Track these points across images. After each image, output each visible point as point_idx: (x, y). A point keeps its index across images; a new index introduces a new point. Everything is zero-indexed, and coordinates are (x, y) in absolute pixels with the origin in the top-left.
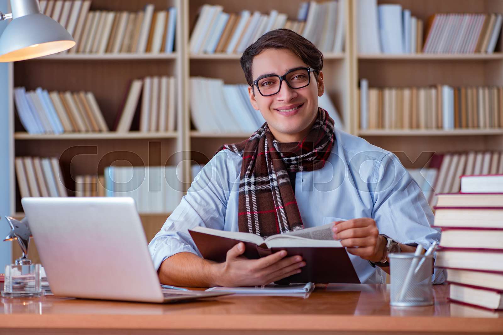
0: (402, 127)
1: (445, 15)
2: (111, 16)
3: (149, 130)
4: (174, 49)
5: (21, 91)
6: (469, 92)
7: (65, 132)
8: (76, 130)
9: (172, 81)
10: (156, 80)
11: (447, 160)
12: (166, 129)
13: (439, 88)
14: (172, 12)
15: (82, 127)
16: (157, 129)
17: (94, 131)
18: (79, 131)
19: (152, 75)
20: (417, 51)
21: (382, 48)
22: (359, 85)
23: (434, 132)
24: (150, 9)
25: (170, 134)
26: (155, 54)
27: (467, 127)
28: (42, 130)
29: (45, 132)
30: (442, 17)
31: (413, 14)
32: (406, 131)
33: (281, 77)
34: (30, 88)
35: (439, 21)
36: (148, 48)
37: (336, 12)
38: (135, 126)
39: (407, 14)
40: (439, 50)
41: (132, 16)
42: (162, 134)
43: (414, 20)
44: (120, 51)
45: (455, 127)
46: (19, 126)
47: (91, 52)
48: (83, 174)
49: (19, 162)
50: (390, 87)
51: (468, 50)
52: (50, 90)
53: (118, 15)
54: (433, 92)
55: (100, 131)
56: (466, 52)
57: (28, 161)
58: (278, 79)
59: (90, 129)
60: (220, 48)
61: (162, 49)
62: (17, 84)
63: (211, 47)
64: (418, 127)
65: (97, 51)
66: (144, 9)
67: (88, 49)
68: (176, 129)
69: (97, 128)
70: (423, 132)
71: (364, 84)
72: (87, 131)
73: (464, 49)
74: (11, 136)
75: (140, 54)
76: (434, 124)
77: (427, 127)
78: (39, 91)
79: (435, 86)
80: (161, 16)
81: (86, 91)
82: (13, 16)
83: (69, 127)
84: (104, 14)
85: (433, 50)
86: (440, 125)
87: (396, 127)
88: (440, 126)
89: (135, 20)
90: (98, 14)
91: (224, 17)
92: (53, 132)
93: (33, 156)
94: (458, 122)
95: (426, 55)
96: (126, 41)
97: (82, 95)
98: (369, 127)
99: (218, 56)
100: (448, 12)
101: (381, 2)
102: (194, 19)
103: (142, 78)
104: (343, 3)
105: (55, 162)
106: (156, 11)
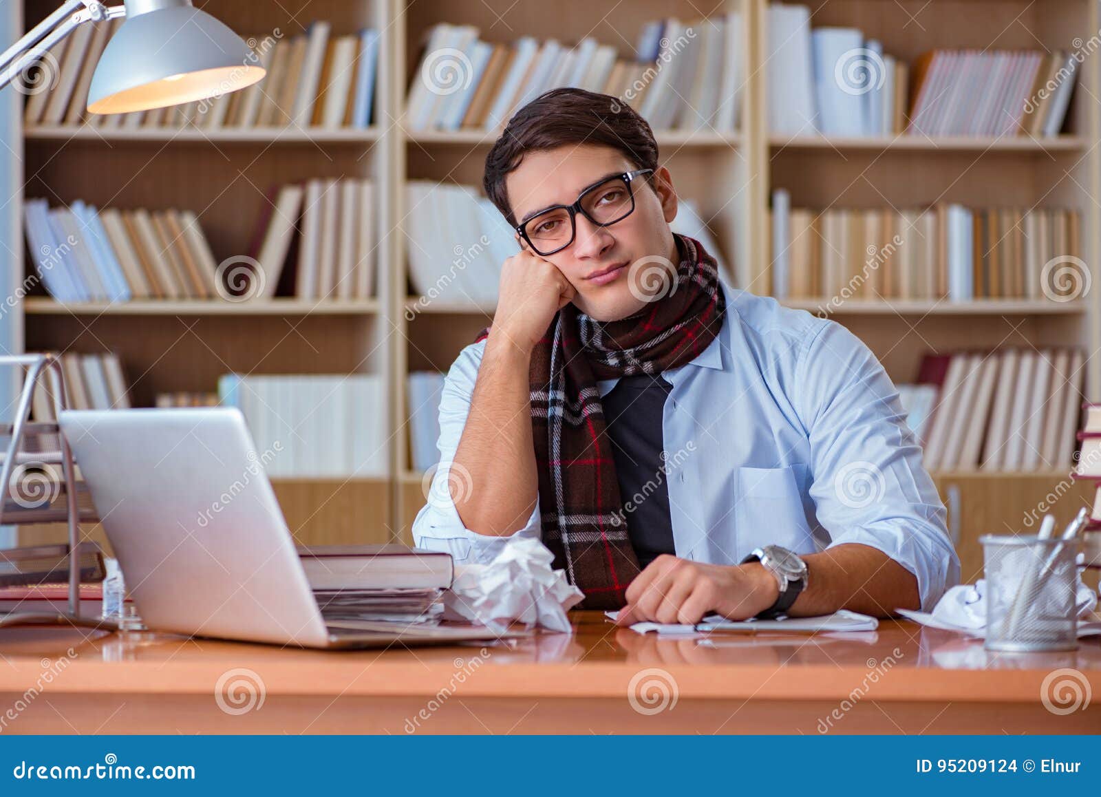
0: (862, 294)
1: (955, 54)
3: (317, 295)
4: (372, 120)
5: (39, 208)
6: (1006, 220)
7: (133, 297)
8: (158, 294)
9: (367, 188)
10: (332, 187)
11: (957, 366)
12: (354, 294)
13: (942, 211)
14: (369, 40)
15: (171, 287)
16: (334, 294)
17: (196, 296)
18: (164, 296)
19: (323, 177)
20: (894, 130)
21: (819, 122)
22: (771, 204)
23: (930, 306)
24: (320, 32)
25: (361, 305)
26: (331, 129)
27: (1001, 295)
28: (84, 293)
29: (91, 299)
30: (948, 58)
31: (886, 51)
32: (871, 303)
34: (57, 201)
35: (940, 66)
36: (316, 117)
37: (723, 43)
38: (286, 286)
40: (943, 128)
41: (283, 47)
42: (343, 305)
43: (888, 66)
44: (256, 122)
45: (975, 294)
46: (36, 288)
47: (192, 124)
48: (173, 390)
50: (837, 208)
51: (1005, 129)
52: (101, 207)
54: (928, 219)
55: (211, 296)
56: (1000, 134)
59: (187, 291)
60: (471, 118)
61: (347, 120)
62: (31, 192)
63: (452, 117)
64: (896, 293)
65: (205, 122)
66: (307, 33)
67: (185, 117)
68: (374, 293)
69: (203, 291)
70: (905, 305)
71: (782, 200)
72: (182, 297)
73: (995, 127)
75: (297, 129)
76: (929, 289)
77: (915, 294)
78: (78, 209)
79: (930, 206)
80: (345, 48)
81: (180, 210)
82: (127, 12)
83: (141, 287)
85: (929, 128)
86: (942, 290)
88: (941, 293)
89: (288, 56)
91: (481, 52)
92: (108, 299)
94: (981, 284)
95: (918, 138)
97: (171, 217)
98: (790, 293)
99: (469, 136)
100: (961, 48)
101: (817, 23)
102: (415, 56)
103: (301, 182)
104: (738, 24)
105: (112, 365)
106: (333, 37)
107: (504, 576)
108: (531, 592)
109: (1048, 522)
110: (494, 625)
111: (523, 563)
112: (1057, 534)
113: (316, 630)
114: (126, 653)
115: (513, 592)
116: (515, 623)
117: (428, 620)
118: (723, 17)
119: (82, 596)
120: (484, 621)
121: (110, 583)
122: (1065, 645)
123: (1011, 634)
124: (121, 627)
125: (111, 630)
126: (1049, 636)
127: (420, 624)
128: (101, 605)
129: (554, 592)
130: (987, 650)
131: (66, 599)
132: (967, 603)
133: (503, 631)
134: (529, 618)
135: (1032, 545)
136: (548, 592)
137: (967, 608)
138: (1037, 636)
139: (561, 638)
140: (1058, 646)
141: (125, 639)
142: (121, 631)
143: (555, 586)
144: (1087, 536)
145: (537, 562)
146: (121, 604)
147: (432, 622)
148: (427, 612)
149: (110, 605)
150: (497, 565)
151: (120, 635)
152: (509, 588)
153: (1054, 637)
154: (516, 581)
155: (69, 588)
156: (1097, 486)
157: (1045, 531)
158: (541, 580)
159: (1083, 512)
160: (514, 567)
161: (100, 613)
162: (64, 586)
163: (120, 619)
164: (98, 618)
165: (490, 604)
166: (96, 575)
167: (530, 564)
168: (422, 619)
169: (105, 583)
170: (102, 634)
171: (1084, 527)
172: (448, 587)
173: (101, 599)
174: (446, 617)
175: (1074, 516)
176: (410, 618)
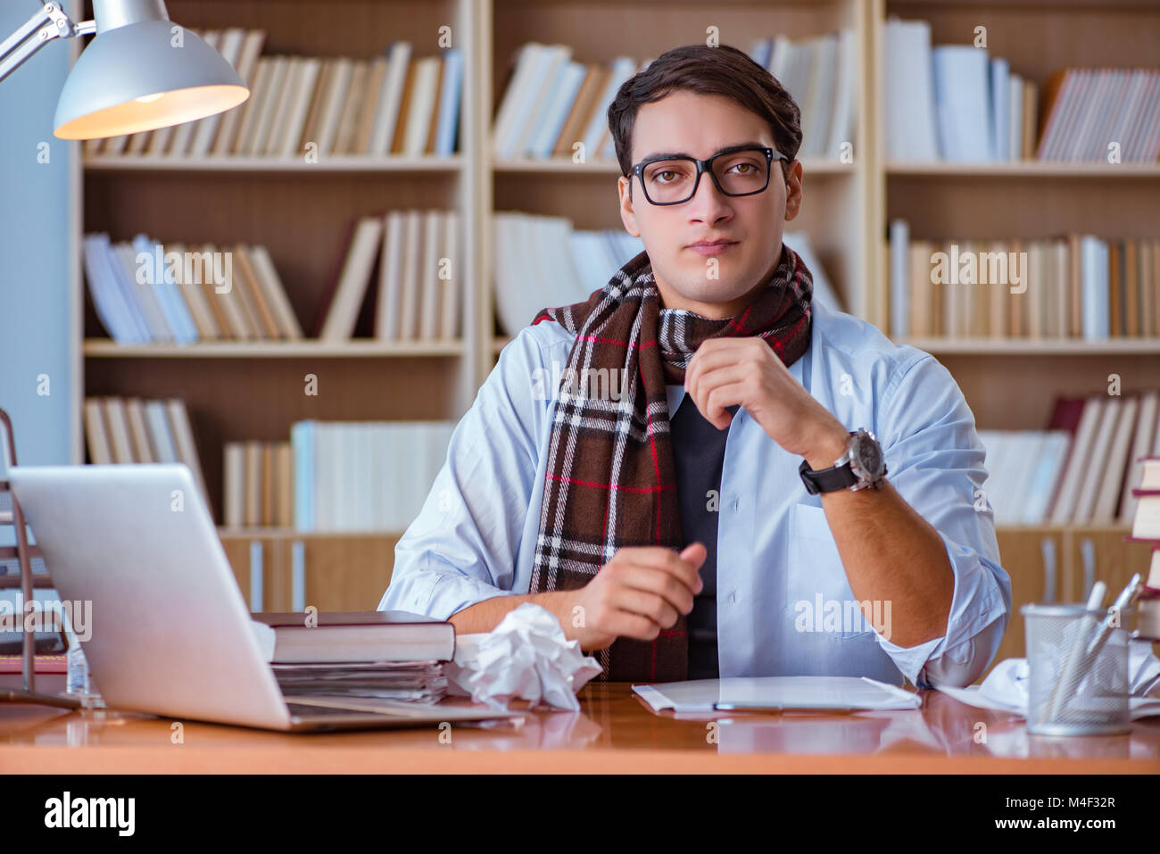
0: (987, 332)
1: (1089, 72)
2: (309, 69)
3: (398, 335)
4: (456, 147)
5: (99, 244)
6: (1145, 252)
7: (200, 338)
8: (226, 335)
9: (451, 221)
10: (413, 220)
11: (1092, 412)
12: (438, 334)
13: (1075, 243)
14: (453, 62)
15: (240, 326)
16: (417, 334)
17: (268, 337)
18: (233, 337)
19: (403, 209)
20: (1023, 156)
21: (940, 148)
22: (888, 235)
23: (1062, 345)
24: (401, 53)
25: (446, 346)
26: (412, 158)
27: (1140, 333)
28: (147, 336)
29: (154, 339)
30: (1081, 78)
31: (1014, 70)
32: (997, 343)
33: (702, 163)
34: (120, 236)
35: (1073, 86)
36: (397, 145)
37: (836, 63)
38: (365, 326)
39: (1001, 69)
40: (1075, 153)
41: (360, 70)
42: (426, 346)
43: (1016, 85)
44: (332, 150)
45: (1111, 333)
46: (94, 326)
47: (263, 152)
48: (243, 438)
49: (94, 409)
50: (961, 241)
51: (1143, 154)
52: (167, 242)
53: (326, 67)
54: (1061, 251)
55: (283, 337)
56: (1138, 159)
57: (115, 408)
58: (692, 165)
59: (259, 333)
60: (562, 146)
61: (430, 148)
62: (91, 225)
63: (542, 143)
64: (1025, 333)
65: (277, 151)
66: (386, 53)
67: (256, 145)
68: (459, 333)
69: (275, 331)
70: (1035, 344)
71: (900, 231)
72: (252, 338)
73: (1133, 153)
74: (75, 348)
75: (377, 158)
76: (1062, 328)
77: (1045, 334)
78: (141, 242)
79: (1064, 238)
80: (427, 70)
81: (251, 244)
82: (97, 27)
83: (209, 328)
84: (294, 65)
85: (1061, 153)
86: (1076, 329)
87: (974, 333)
88: (1075, 332)
89: (367, 80)
90: (279, 65)
91: (574, 74)
92: (172, 340)
93: (125, 395)
94: (1118, 322)
95: (1047, 165)
96: (346, 129)
97: (242, 253)
98: (910, 332)
99: (559, 164)
100: (1095, 65)
101: (939, 40)
102: (503, 77)
103: (380, 214)
104: (852, 42)
105: (178, 411)
106: (415, 59)
107: (505, 648)
108: (535, 666)
109: (1098, 590)
110: (493, 702)
111: (524, 634)
112: (1108, 602)
113: (276, 710)
114: (92, 731)
115: (513, 667)
116: (516, 700)
117: (424, 696)
118: (836, 34)
119: (37, 669)
120: (483, 698)
121: (75, 654)
122: (1116, 729)
123: (1054, 714)
124: (84, 703)
125: (74, 708)
126: (1097, 718)
127: (415, 701)
128: (66, 679)
129: (559, 666)
130: (1029, 734)
131: (20, 673)
132: (1019, 679)
133: (502, 710)
134: (532, 695)
135: (1080, 616)
136: (552, 665)
137: (1018, 684)
138: (1083, 718)
139: (567, 717)
140: (1106, 729)
141: (90, 718)
142: (86, 709)
143: (559, 660)
144: (1142, 606)
145: (539, 633)
146: (86, 678)
147: (429, 698)
148: (424, 688)
149: (74, 679)
150: (497, 636)
151: (83, 713)
152: (509, 662)
153: (1105, 719)
154: (518, 654)
155: (23, 661)
156: (1153, 550)
157: (1094, 601)
158: (543, 653)
159: (1136, 579)
160: (514, 639)
161: (65, 688)
162: (18, 658)
163: (84, 696)
164: (62, 695)
165: (488, 679)
166: (59, 646)
167: (531, 635)
168: (417, 695)
169: (69, 655)
170: (65, 711)
171: (1136, 597)
172: (449, 658)
173: (65, 673)
174: (450, 692)
175: (1125, 583)
176: (405, 694)
